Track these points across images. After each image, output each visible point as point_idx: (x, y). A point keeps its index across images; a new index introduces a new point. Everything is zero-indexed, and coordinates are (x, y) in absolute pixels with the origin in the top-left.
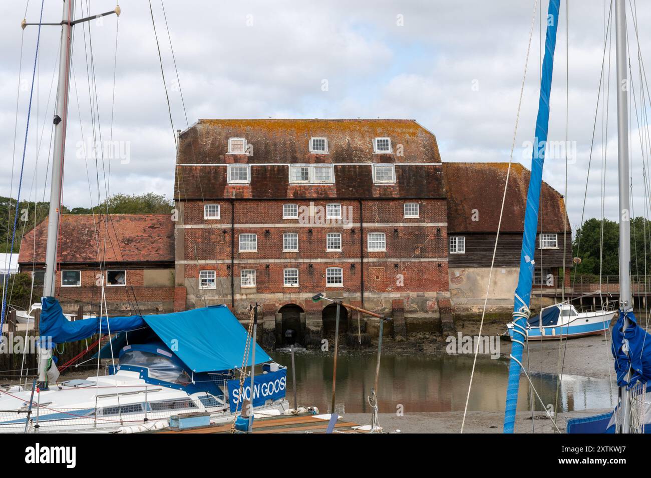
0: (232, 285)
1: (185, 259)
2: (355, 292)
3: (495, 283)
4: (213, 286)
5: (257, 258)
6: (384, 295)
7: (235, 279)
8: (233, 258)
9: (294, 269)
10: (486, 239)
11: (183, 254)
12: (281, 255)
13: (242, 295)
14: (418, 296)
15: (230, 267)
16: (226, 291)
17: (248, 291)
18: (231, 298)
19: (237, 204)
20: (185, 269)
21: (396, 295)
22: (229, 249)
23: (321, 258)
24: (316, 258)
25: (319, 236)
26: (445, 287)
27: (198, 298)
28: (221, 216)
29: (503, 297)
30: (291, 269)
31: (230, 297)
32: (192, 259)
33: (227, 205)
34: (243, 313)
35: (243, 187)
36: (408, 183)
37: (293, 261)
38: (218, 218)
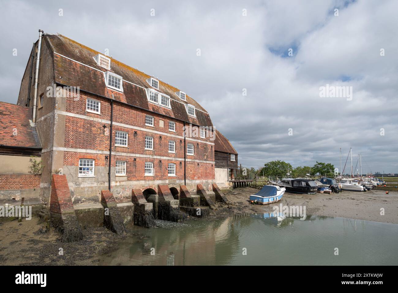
0: (109, 174)
1: (65, 146)
2: (182, 180)
3: (220, 175)
4: (91, 174)
5: (128, 152)
6: (194, 181)
7: (111, 168)
8: (110, 150)
9: (150, 163)
11: (63, 141)
12: (143, 152)
13: (117, 182)
14: (206, 182)
15: (108, 158)
16: (104, 179)
17: (121, 179)
18: (108, 185)
19: (114, 106)
20: (65, 156)
21: (198, 182)
22: (108, 142)
23: (166, 156)
24: (163, 156)
25: (165, 142)
26: (213, 177)
27: (77, 185)
28: (101, 112)
29: (222, 182)
30: (148, 163)
31: (107, 184)
32: (72, 147)
33: (107, 104)
34: (117, 198)
35: (119, 94)
36: (200, 119)
37: (151, 157)
38: (99, 113)
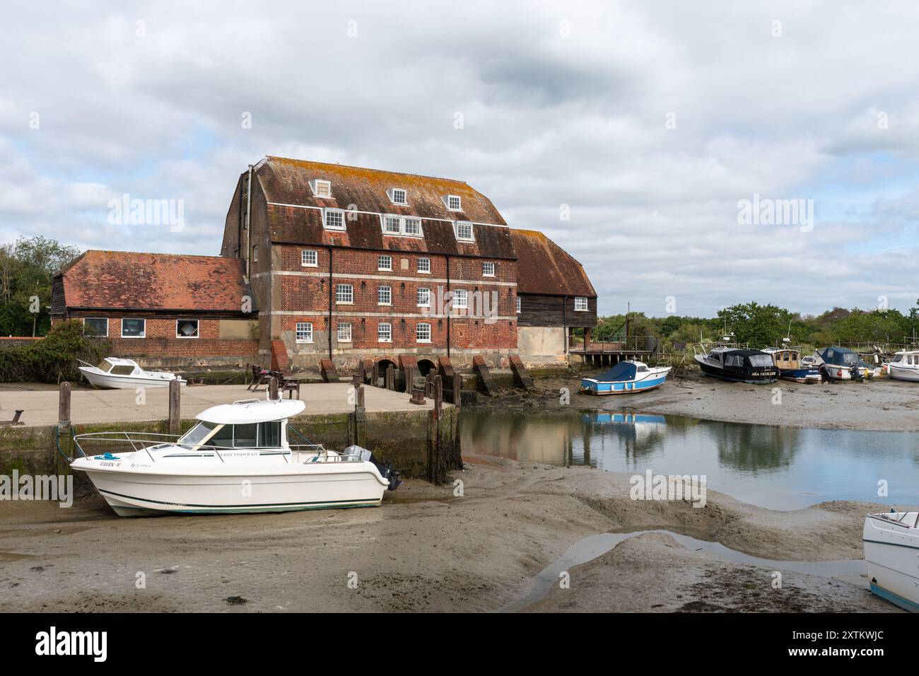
0: (330, 339)
1: (282, 309)
2: (442, 348)
3: (543, 341)
4: (309, 340)
5: (354, 311)
6: (467, 351)
7: (332, 332)
8: (330, 310)
9: (387, 324)
10: (536, 300)
11: (280, 303)
12: (376, 309)
13: (340, 350)
14: (494, 353)
15: (328, 320)
16: (323, 346)
17: (346, 346)
18: (329, 354)
19: (334, 252)
20: (282, 320)
21: (476, 352)
22: (327, 300)
23: (413, 312)
24: (409, 312)
25: (411, 290)
26: (513, 344)
27: (295, 352)
28: (319, 264)
29: (548, 354)
30: (384, 324)
31: (327, 353)
32: (289, 310)
33: (325, 252)
34: (340, 370)
35: (340, 234)
36: (485, 242)
37: (387, 315)
38: (316, 265)
